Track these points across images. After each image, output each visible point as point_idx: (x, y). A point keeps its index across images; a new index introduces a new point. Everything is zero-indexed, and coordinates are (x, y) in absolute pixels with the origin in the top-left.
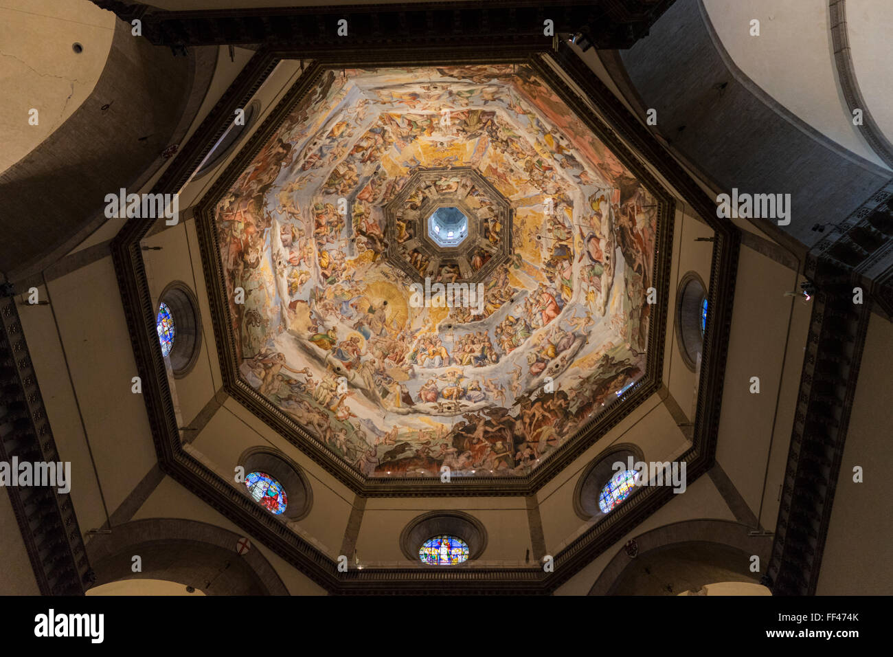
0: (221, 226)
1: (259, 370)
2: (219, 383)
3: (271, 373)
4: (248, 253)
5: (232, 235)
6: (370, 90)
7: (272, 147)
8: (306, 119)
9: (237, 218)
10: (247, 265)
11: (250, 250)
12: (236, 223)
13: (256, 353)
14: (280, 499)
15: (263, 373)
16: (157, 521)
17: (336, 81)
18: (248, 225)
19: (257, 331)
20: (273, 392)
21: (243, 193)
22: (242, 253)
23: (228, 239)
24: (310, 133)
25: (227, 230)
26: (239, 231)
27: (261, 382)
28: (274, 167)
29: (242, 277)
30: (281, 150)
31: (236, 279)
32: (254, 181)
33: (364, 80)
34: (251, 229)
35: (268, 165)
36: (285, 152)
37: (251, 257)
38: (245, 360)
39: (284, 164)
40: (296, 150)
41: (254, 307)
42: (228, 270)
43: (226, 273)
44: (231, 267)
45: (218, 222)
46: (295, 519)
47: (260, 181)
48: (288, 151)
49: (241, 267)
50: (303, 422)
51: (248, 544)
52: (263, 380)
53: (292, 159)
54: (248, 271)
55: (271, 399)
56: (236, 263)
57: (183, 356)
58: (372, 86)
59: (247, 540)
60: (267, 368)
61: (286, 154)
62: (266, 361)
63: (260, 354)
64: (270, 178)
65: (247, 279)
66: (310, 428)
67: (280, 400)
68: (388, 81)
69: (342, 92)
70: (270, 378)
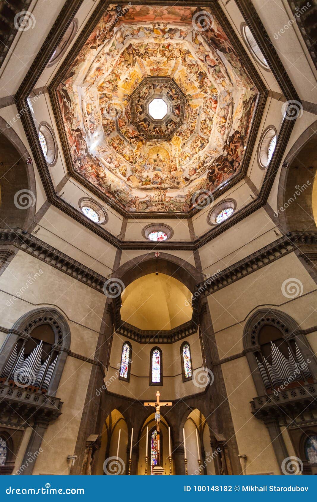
0: (83, 173)
1: (132, 206)
2: (122, 218)
3: (137, 204)
4: (100, 175)
5: (89, 173)
6: (83, 83)
7: (73, 134)
8: (73, 115)
9: (86, 166)
10: (102, 178)
11: (99, 173)
12: (87, 168)
13: (128, 201)
14: (163, 236)
15: (134, 206)
16: (127, 263)
17: (68, 91)
18: (92, 166)
19: (123, 195)
20: (141, 209)
21: (81, 158)
22: (97, 176)
23: (89, 175)
24: (81, 118)
25: (86, 173)
26: (90, 170)
27: (135, 209)
28: (82, 141)
29: (104, 183)
30: (77, 133)
31: (102, 185)
32: (80, 151)
33: (77, 81)
34: (94, 166)
35: (78, 142)
36: (79, 132)
37: (102, 175)
38: (126, 206)
39: (83, 137)
40: (82, 129)
41: (116, 189)
42: (97, 184)
43: (97, 186)
44: (97, 182)
45: (81, 172)
46: (170, 238)
47: (82, 149)
48: (80, 131)
49: (101, 180)
50: (156, 210)
51: (158, 253)
52: (136, 207)
53: (84, 133)
54: (104, 180)
55: (142, 211)
56: (98, 180)
57: (103, 217)
58: (82, 81)
59: (157, 252)
60: (134, 203)
61: (81, 133)
62: (133, 202)
63: (130, 201)
64: (84, 145)
65: (106, 182)
66: (160, 211)
67: (145, 209)
68: (83, 73)
69: (75, 94)
70: (137, 206)
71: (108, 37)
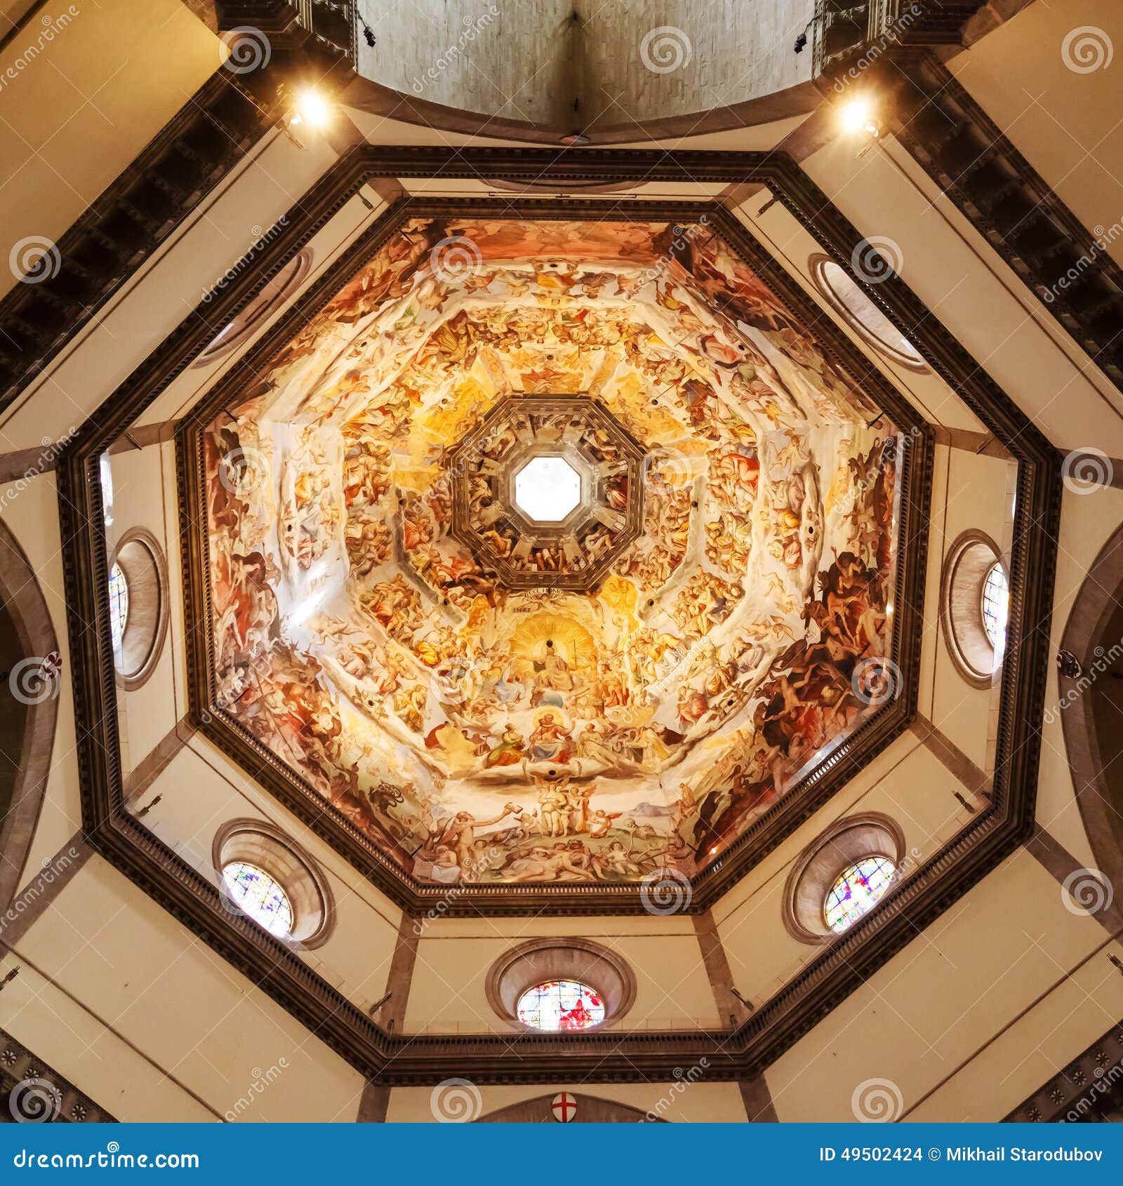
0: (249, 715)
1: (444, 856)
2: (395, 914)
3: (464, 848)
4: (314, 722)
5: (276, 716)
6: (297, 413)
7: (233, 572)
8: (246, 508)
9: (266, 690)
10: (324, 738)
11: (314, 716)
12: (270, 699)
13: (426, 836)
14: (587, 1003)
15: (453, 856)
17: (241, 436)
18: (287, 689)
19: (404, 809)
20: (482, 869)
21: (249, 656)
22: (306, 728)
23: (272, 725)
24: (270, 520)
25: (261, 715)
26: (280, 704)
27: (457, 869)
28: (262, 594)
29: (330, 757)
30: (250, 568)
31: (322, 765)
32: (250, 630)
33: (276, 408)
34: (297, 691)
35: (249, 597)
36: (257, 566)
37: (323, 723)
38: (415, 857)
39: (270, 582)
40: (270, 555)
41: (376, 783)
42: (300, 762)
43: (299, 769)
44: (302, 755)
45: (239, 714)
46: (621, 1013)
47: (259, 625)
48: (262, 563)
49: (318, 745)
50: (550, 876)
51: (570, 1100)
52: (459, 864)
53: (275, 568)
54: (332, 743)
55: (486, 879)
56: (305, 746)
57: (312, 911)
58: (293, 407)
59: (564, 1095)
60: (452, 846)
61: (263, 569)
62: (446, 840)
63: (432, 835)
64: (270, 612)
65: (339, 754)
66: (565, 877)
67: (498, 872)
68: (302, 385)
69: (264, 444)
70: (465, 856)
71: (393, 292)
